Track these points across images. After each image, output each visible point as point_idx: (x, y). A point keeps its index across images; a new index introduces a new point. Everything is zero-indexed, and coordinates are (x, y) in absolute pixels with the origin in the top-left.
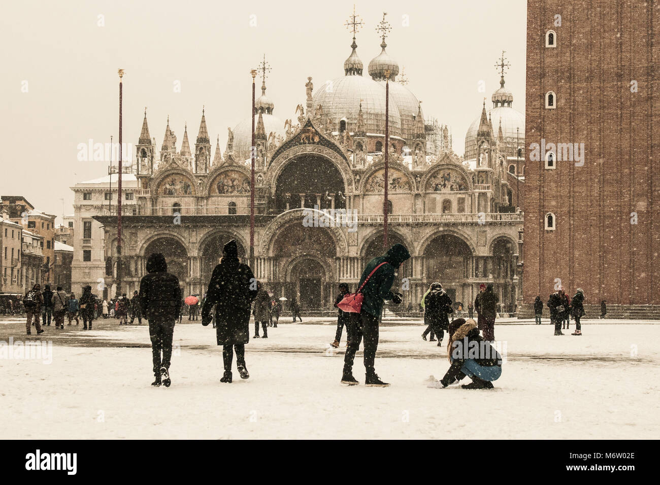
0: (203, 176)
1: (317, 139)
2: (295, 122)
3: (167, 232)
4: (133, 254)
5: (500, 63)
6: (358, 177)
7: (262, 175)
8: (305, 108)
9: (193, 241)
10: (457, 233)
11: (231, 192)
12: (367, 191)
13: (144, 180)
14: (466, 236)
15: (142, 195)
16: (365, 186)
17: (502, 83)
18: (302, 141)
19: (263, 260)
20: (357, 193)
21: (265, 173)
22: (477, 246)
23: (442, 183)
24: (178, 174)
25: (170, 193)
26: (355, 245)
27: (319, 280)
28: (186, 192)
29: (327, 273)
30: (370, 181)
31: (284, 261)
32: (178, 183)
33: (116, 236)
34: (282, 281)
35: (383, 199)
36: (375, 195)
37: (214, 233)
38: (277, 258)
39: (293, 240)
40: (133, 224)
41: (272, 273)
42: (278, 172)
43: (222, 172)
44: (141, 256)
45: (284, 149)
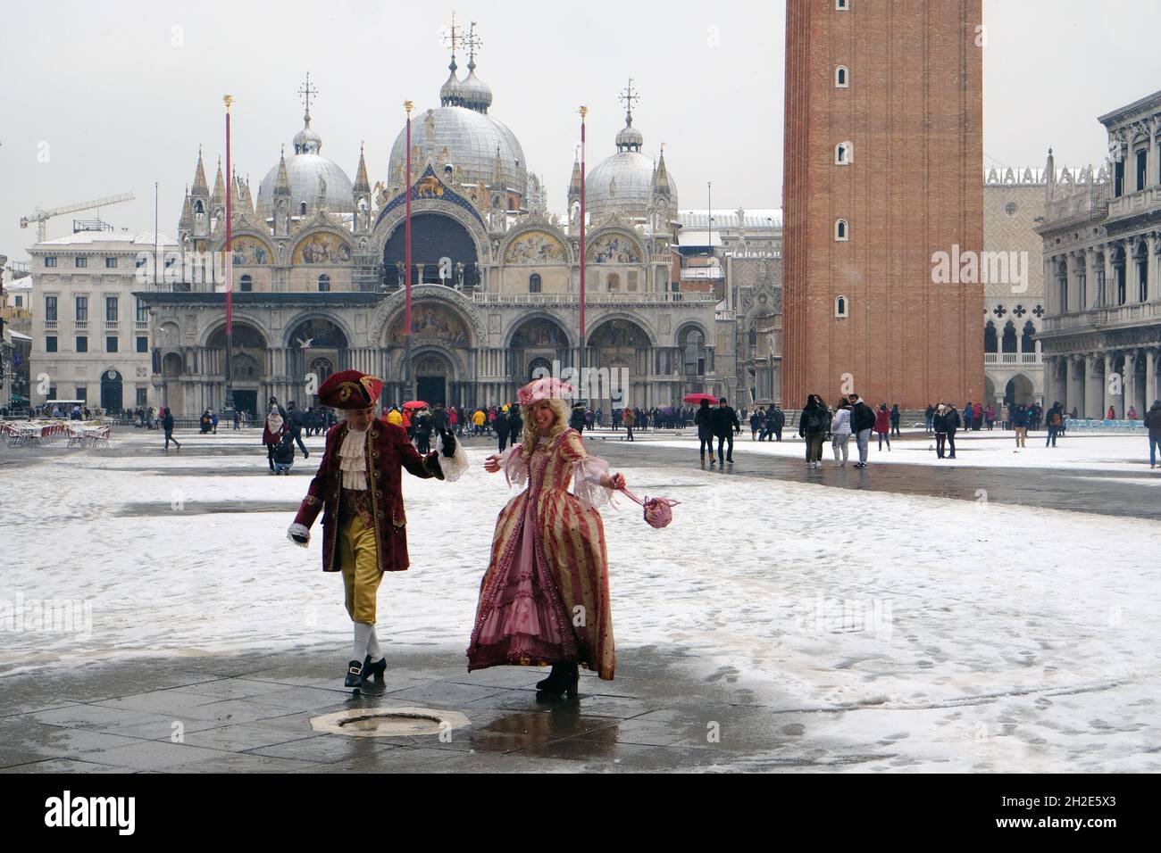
0: (285, 240)
1: (440, 192)
3: (238, 315)
4: (191, 344)
5: (626, 94)
6: (497, 244)
7: (366, 238)
9: (275, 327)
10: (632, 317)
11: (322, 262)
12: (508, 261)
14: (644, 321)
16: (505, 254)
17: (629, 121)
18: (420, 194)
19: (372, 353)
20: (495, 264)
21: (370, 237)
22: (659, 334)
23: (607, 253)
24: (249, 236)
25: (237, 261)
26: (497, 333)
27: (442, 380)
28: (259, 261)
29: (456, 370)
30: (512, 248)
31: (399, 353)
32: (247, 247)
33: (167, 320)
34: (396, 380)
35: (529, 272)
36: (518, 267)
37: (304, 316)
38: (390, 349)
39: (410, 326)
40: (192, 304)
41: (384, 369)
42: (387, 235)
43: (311, 235)
44: (203, 347)
45: (396, 205)
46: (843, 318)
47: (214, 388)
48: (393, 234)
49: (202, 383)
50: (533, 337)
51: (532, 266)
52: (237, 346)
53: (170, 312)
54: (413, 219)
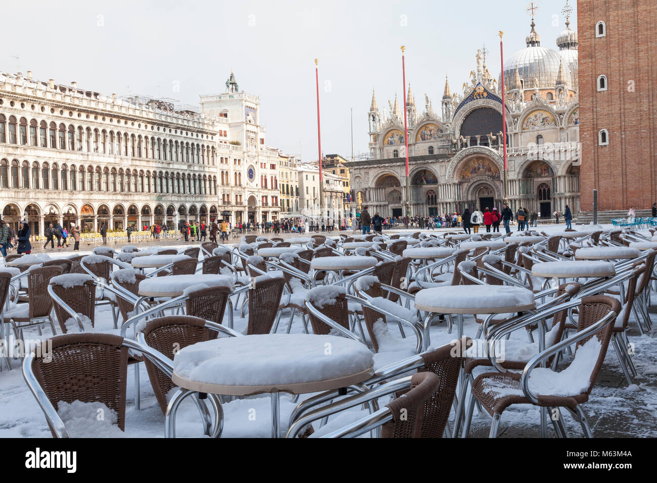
0: (410, 130)
1: (485, 95)
2: (470, 84)
3: (387, 170)
4: (367, 187)
6: (516, 120)
7: (449, 124)
8: (477, 73)
9: (403, 175)
11: (430, 139)
12: (524, 129)
13: (374, 136)
15: (373, 146)
16: (522, 126)
18: (475, 98)
19: (449, 186)
20: (516, 131)
21: (451, 123)
24: (396, 130)
25: (391, 143)
26: (512, 171)
27: (493, 198)
28: (401, 142)
29: (496, 193)
30: (525, 122)
31: (465, 186)
32: (395, 136)
33: (357, 175)
34: (465, 200)
35: (536, 134)
36: (530, 132)
37: (417, 169)
38: (460, 184)
39: (471, 170)
40: (366, 167)
41: (456, 194)
42: (460, 122)
43: (423, 126)
44: (372, 188)
45: (463, 105)
46: (605, 146)
47: (378, 208)
48: (464, 121)
49: (374, 206)
50: (539, 171)
51: (537, 131)
52: (393, 186)
53: (357, 171)
54: (474, 112)
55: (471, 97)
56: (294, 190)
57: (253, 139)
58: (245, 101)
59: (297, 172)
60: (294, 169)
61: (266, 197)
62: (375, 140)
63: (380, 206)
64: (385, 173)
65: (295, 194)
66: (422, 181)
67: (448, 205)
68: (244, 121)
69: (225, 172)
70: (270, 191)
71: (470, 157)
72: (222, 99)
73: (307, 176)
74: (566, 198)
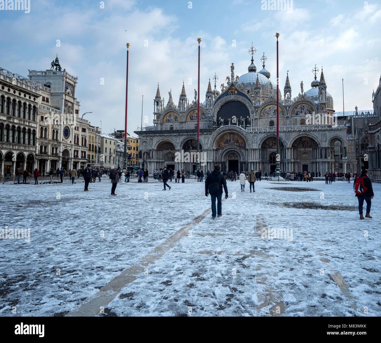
0: (183, 112)
1: (236, 92)
2: (226, 85)
3: (166, 138)
4: (151, 148)
5: (314, 70)
6: (257, 110)
7: (210, 110)
8: (230, 78)
9: (177, 142)
10: (310, 135)
11: (196, 119)
12: (261, 116)
13: (157, 115)
14: (315, 137)
15: (156, 122)
16: (260, 114)
18: (229, 94)
19: (210, 151)
20: (256, 117)
21: (211, 110)
22: (321, 142)
23: (300, 111)
24: (172, 112)
25: (168, 121)
26: (255, 143)
27: (237, 161)
28: (176, 120)
29: (241, 157)
30: (263, 111)
31: (220, 151)
32: (172, 116)
33: (144, 141)
34: (220, 161)
35: (269, 120)
36: (265, 118)
37: (187, 138)
38: (217, 150)
39: (225, 141)
40: (151, 135)
41: (215, 157)
42: (218, 109)
43: (192, 110)
44: (155, 150)
45: (221, 98)
48: (220, 109)
49: (155, 162)
50: (271, 144)
51: (271, 118)
52: (168, 150)
53: (145, 138)
54: (227, 103)
55: (226, 93)
56: (97, 149)
57: (70, 107)
58: (66, 78)
59: (100, 137)
60: (98, 134)
61: (77, 151)
62: (158, 117)
63: (159, 162)
64: (164, 140)
65: (98, 151)
66: (189, 147)
67: (209, 164)
68: (64, 92)
69: (44, 128)
70: (80, 148)
71: (225, 132)
72: (47, 74)
73: (106, 140)
74: (291, 163)
